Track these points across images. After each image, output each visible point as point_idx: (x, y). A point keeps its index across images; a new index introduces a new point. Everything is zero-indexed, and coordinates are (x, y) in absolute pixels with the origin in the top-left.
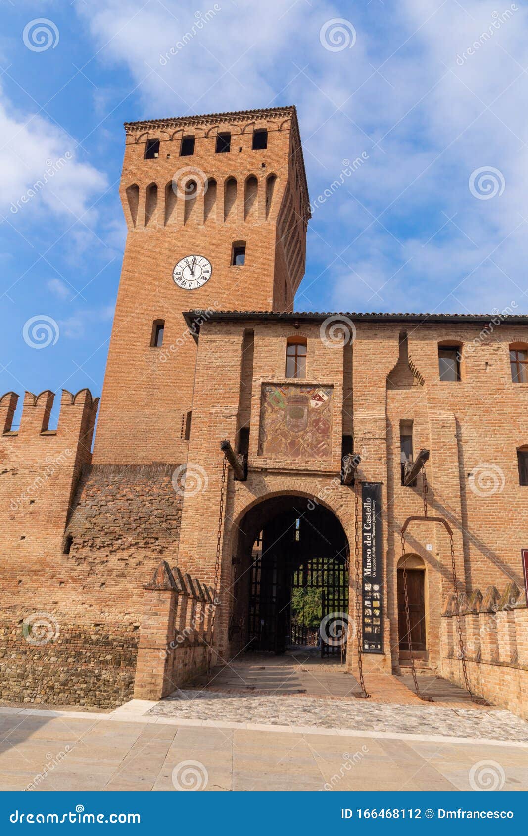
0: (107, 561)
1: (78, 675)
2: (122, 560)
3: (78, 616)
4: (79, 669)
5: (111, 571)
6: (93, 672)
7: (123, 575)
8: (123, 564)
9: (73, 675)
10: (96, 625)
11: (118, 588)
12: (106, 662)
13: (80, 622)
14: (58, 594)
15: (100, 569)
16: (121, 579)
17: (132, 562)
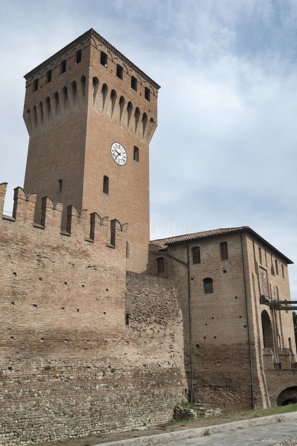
0: (146, 330)
1: (145, 394)
2: (151, 329)
3: (136, 361)
4: (144, 391)
5: (147, 335)
6: (151, 391)
7: (152, 338)
8: (152, 331)
9: (143, 394)
10: (144, 365)
11: (151, 345)
12: (153, 385)
13: (137, 365)
14: (126, 349)
15: (143, 334)
16: (152, 340)
17: (156, 330)
